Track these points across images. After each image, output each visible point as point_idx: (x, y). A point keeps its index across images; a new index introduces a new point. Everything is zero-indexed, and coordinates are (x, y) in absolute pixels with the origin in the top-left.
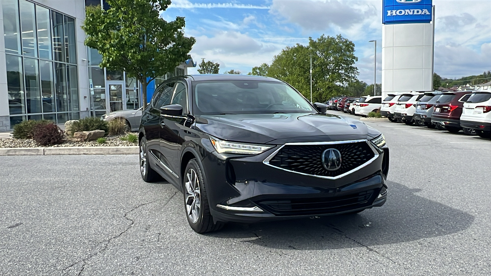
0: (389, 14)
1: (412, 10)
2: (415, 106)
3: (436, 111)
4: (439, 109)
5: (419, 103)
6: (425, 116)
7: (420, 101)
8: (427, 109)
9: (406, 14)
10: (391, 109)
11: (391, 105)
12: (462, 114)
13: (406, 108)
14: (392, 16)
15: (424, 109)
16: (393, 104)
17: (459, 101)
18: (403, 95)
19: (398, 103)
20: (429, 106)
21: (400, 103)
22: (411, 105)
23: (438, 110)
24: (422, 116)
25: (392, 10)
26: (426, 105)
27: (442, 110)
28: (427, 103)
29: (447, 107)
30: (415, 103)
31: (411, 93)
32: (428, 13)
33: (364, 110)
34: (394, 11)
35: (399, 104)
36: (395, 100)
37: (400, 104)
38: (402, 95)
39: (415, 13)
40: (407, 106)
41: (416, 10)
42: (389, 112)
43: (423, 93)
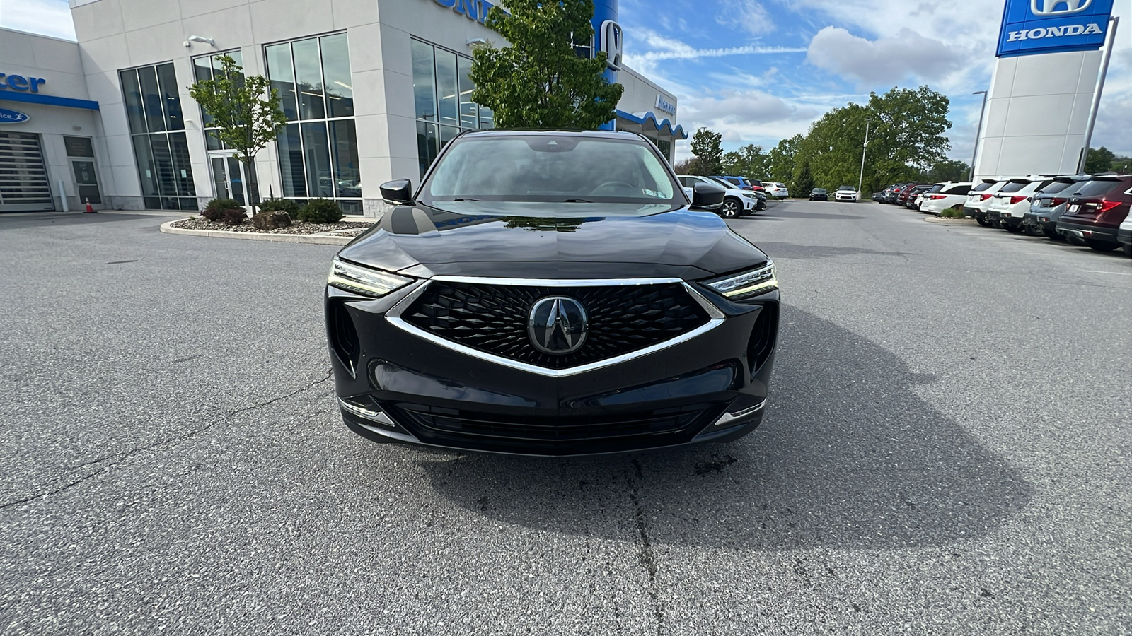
0: (1012, 38)
1: (1062, 28)
2: (1029, 200)
3: (1071, 210)
4: (1077, 206)
5: (1038, 194)
6: (1046, 219)
7: (1043, 192)
8: (1051, 206)
9: (1050, 35)
10: (983, 205)
11: (984, 197)
12: (1127, 219)
13: (1012, 203)
14: (1018, 42)
15: (1045, 206)
16: (988, 196)
17: (1126, 193)
18: (1011, 181)
19: (997, 194)
20: (1058, 202)
21: (1002, 194)
22: (1022, 198)
23: (1074, 209)
24: (1040, 218)
25: (1018, 30)
26: (1052, 198)
27: (1084, 209)
28: (1055, 196)
29: (1096, 204)
30: (1032, 195)
31: (1028, 179)
32: (1097, 30)
33: (935, 204)
34: (1023, 33)
35: (999, 197)
36: (992, 190)
37: (1002, 197)
38: (1009, 182)
39: (1070, 33)
40: (1014, 200)
41: (1071, 28)
42: (978, 210)
43: (1052, 179)
